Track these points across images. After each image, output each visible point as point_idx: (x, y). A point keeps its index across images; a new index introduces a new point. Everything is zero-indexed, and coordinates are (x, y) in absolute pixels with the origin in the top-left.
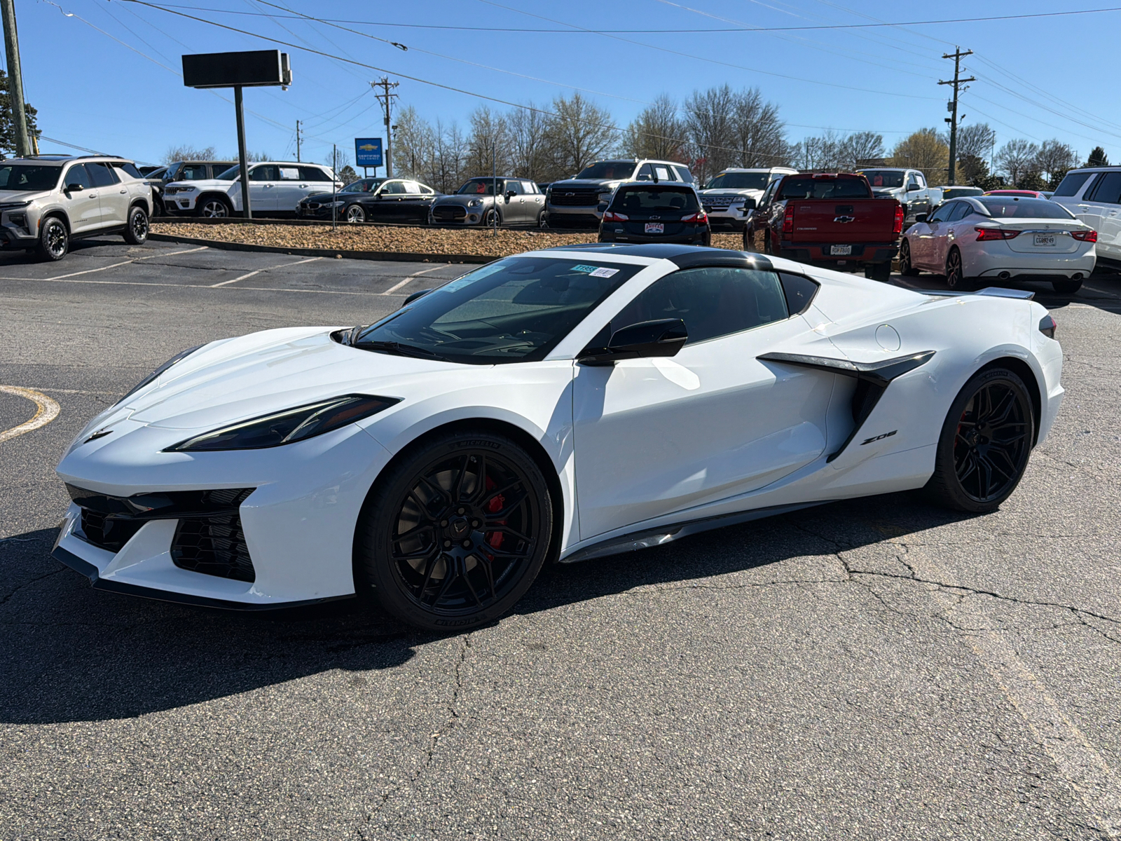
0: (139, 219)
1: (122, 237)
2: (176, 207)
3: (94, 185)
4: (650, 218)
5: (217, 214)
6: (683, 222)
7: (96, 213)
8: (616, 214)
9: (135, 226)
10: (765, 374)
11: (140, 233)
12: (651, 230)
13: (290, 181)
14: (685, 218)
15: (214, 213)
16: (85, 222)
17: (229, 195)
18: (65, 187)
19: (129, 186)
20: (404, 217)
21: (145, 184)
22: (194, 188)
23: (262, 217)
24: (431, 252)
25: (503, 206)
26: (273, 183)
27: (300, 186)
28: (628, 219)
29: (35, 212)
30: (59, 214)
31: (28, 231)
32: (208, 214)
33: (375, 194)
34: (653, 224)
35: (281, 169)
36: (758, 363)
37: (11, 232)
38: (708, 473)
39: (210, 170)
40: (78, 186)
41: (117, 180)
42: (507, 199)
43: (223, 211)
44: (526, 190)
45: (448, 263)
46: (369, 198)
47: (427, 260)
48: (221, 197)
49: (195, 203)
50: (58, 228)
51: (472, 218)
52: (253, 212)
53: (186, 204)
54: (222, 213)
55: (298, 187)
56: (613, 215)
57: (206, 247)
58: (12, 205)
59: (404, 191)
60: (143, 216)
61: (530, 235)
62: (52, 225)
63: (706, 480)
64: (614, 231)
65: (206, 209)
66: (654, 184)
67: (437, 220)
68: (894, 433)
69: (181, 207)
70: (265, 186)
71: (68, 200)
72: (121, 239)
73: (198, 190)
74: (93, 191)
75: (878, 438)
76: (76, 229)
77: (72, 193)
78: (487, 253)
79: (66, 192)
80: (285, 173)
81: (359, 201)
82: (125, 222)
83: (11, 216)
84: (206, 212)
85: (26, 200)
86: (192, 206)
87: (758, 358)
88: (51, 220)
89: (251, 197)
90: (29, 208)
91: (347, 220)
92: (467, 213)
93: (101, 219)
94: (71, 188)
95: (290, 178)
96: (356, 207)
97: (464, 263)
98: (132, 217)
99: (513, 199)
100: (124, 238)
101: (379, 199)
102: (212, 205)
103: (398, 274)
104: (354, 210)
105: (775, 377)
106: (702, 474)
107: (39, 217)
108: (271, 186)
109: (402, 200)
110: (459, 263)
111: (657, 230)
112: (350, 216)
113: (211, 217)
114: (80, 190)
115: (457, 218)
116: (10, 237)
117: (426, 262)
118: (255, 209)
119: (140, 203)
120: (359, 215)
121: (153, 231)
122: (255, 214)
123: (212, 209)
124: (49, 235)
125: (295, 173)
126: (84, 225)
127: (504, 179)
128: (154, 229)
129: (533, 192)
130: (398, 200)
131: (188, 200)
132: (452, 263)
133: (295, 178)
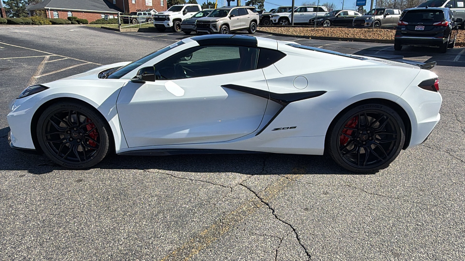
0: (253, 26)
1: (248, 31)
2: (272, 22)
3: (239, 15)
4: (418, 23)
5: (284, 24)
6: (435, 25)
7: (239, 24)
8: (403, 22)
9: (252, 28)
10: (224, 93)
11: (253, 30)
12: (418, 29)
13: (310, 13)
14: (435, 24)
15: (283, 23)
16: (235, 27)
17: (289, 18)
18: (230, 16)
19: (251, 15)
20: (346, 24)
21: (257, 14)
22: (278, 15)
23: (297, 25)
24: (342, 37)
25: (383, 19)
26: (304, 13)
27: (313, 14)
28: (408, 24)
29: (219, 24)
30: (227, 25)
31: (217, 30)
32: (282, 24)
33: (336, 16)
34: (419, 26)
35: (307, 8)
36: (222, 88)
37: (212, 29)
38: (190, 131)
39: (288, 9)
40: (233, 15)
41: (248, 13)
42: (385, 16)
43: (286, 23)
44: (395, 13)
45: (347, 41)
46: (333, 17)
47: (340, 40)
48: (286, 18)
49: (278, 20)
50: (226, 29)
51: (368, 24)
52: (294, 23)
53: (275, 21)
54: (286, 24)
55: (312, 14)
56: (402, 22)
57: (272, 35)
58: (213, 22)
59: (347, 14)
60: (255, 25)
61: (387, 30)
62: (224, 27)
63: (189, 134)
64: (401, 29)
65: (281, 22)
66: (426, 9)
67: (355, 25)
68: (295, 127)
69: (274, 22)
70: (301, 14)
71: (230, 20)
72: (247, 32)
73: (279, 16)
74: (238, 17)
75: (283, 129)
76: (231, 29)
77: (232, 18)
78: (364, 37)
79: (230, 18)
80: (309, 9)
81: (329, 19)
82: (249, 27)
83: (212, 25)
84: (281, 23)
85: (217, 20)
86: (277, 22)
87: (222, 86)
88: (224, 26)
89: (294, 18)
90: (217, 23)
91: (323, 26)
92: (366, 22)
93: (240, 26)
94: (232, 16)
95: (310, 11)
96: (328, 21)
97: (354, 41)
98: (251, 25)
99: (387, 17)
100: (249, 32)
101: (337, 17)
102: (283, 21)
103: (318, 45)
104: (327, 22)
105: (228, 95)
106: (187, 131)
107: (220, 25)
108: (303, 14)
109: (346, 18)
110: (351, 41)
111: (421, 29)
112: (325, 24)
113: (282, 25)
114: (234, 17)
115: (362, 24)
116: (212, 31)
117: (339, 41)
118: (295, 22)
119: (255, 21)
120: (328, 24)
121: (257, 29)
122: (295, 24)
123: (283, 22)
124: (223, 31)
125: (312, 9)
126: (234, 28)
127: (385, 9)
128: (258, 29)
129: (398, 13)
130: (344, 18)
131: (276, 19)
132: (349, 41)
133: (312, 11)
